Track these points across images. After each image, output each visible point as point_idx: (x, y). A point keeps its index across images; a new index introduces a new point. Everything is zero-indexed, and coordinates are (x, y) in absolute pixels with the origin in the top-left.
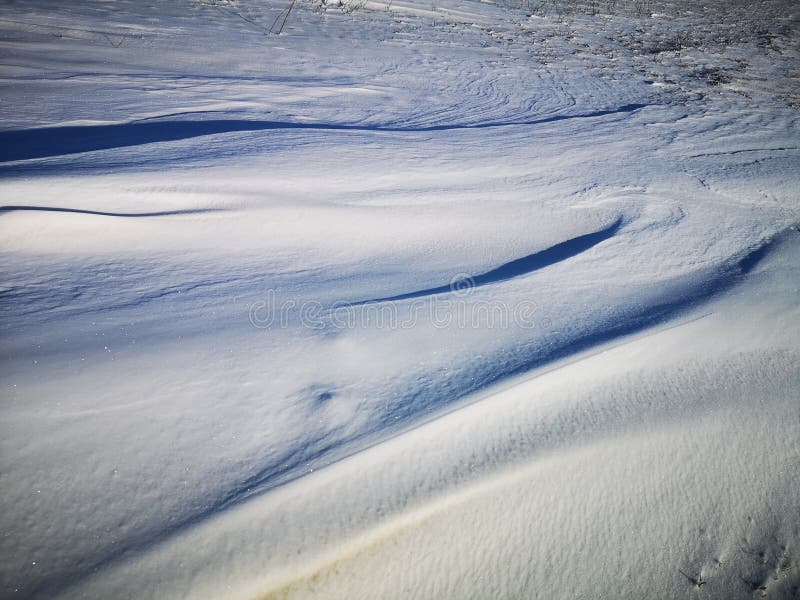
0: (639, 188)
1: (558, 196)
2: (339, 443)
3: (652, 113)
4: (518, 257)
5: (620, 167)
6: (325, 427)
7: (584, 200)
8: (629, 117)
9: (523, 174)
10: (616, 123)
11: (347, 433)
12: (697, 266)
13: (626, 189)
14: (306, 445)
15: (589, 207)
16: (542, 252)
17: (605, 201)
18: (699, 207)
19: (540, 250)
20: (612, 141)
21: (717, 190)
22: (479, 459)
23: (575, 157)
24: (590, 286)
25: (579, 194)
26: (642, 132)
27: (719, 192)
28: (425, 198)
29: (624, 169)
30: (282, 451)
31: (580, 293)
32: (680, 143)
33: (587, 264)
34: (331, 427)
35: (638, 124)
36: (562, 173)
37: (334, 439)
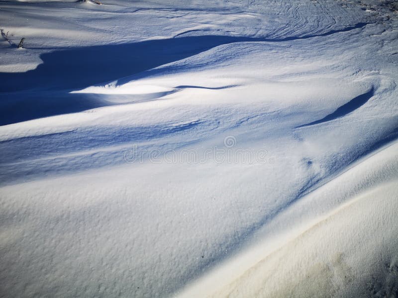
0: (377, 72)
1: (347, 75)
2: (321, 179)
3: (371, 28)
4: (341, 105)
5: (367, 60)
6: (314, 174)
7: (357, 77)
8: (362, 31)
9: (331, 64)
10: (358, 35)
11: (322, 175)
14: (311, 179)
15: (360, 81)
16: (349, 102)
17: (365, 78)
19: (348, 102)
20: (359, 46)
22: (360, 186)
23: (348, 55)
24: (371, 119)
25: (355, 75)
26: (369, 40)
28: (302, 78)
29: (369, 61)
30: (305, 181)
31: (370, 122)
32: (387, 46)
33: (368, 109)
34: (316, 173)
35: (367, 35)
36: (346, 63)
37: (319, 177)
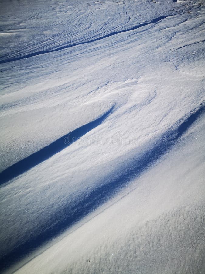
0: (134, 80)
3: (168, 21)
5: (130, 65)
7: (94, 97)
8: (153, 26)
10: (143, 33)
12: (150, 136)
13: (126, 82)
15: (96, 101)
18: (168, 87)
20: (134, 46)
21: (183, 72)
25: (93, 92)
26: (156, 36)
27: (184, 73)
29: (132, 66)
32: (175, 40)
35: (156, 30)
